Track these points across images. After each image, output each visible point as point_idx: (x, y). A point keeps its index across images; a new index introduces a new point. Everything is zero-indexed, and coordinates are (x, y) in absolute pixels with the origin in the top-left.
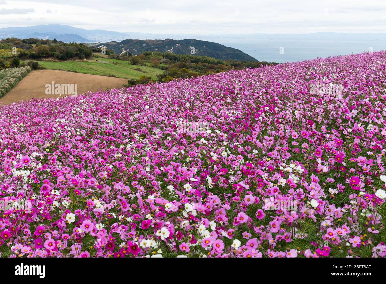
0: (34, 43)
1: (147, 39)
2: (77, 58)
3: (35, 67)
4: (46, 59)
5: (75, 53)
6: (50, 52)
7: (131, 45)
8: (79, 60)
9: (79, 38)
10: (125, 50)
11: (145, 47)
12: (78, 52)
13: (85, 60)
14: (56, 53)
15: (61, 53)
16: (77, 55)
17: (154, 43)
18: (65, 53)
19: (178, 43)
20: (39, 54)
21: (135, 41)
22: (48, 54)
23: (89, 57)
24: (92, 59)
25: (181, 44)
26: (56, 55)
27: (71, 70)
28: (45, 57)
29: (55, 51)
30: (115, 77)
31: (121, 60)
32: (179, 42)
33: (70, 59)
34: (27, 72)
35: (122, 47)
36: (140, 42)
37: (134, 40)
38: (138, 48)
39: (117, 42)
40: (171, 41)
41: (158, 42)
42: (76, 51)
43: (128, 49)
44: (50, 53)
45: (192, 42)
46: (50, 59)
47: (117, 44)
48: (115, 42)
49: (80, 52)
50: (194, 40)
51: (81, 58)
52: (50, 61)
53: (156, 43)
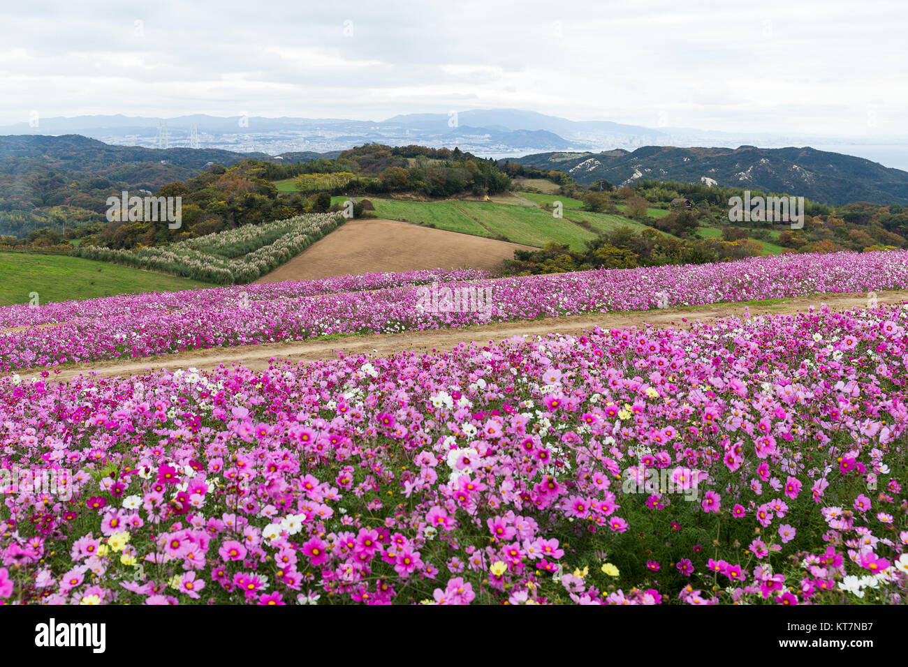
0: (414, 156)
1: (696, 145)
2: (470, 193)
3: (358, 214)
4: (400, 196)
5: (464, 182)
6: (408, 181)
7: (655, 160)
8: (473, 199)
9: (555, 139)
10: (641, 170)
11: (688, 163)
12: (472, 182)
13: (487, 198)
14: (421, 183)
15: (434, 182)
16: (469, 187)
17: (709, 156)
18: (444, 183)
19: (765, 157)
20: (385, 184)
21: (665, 151)
22: (403, 184)
23: (504, 190)
24: (510, 196)
25: (771, 160)
26: (420, 186)
27: (426, 223)
28: (397, 191)
29: (420, 179)
30: (509, 241)
31: (577, 199)
32: (771, 154)
33: (455, 195)
34: (336, 222)
35: (634, 164)
36: (676, 154)
37: (665, 148)
38: (671, 165)
39: (626, 152)
40: (748, 151)
41: (719, 152)
42: (468, 179)
43: (647, 167)
44: (409, 183)
45: (802, 154)
46: (408, 195)
47: (625, 156)
48: (622, 150)
49: (476, 182)
50: (808, 149)
51: (477, 194)
52: (406, 199)
53: (714, 156)
